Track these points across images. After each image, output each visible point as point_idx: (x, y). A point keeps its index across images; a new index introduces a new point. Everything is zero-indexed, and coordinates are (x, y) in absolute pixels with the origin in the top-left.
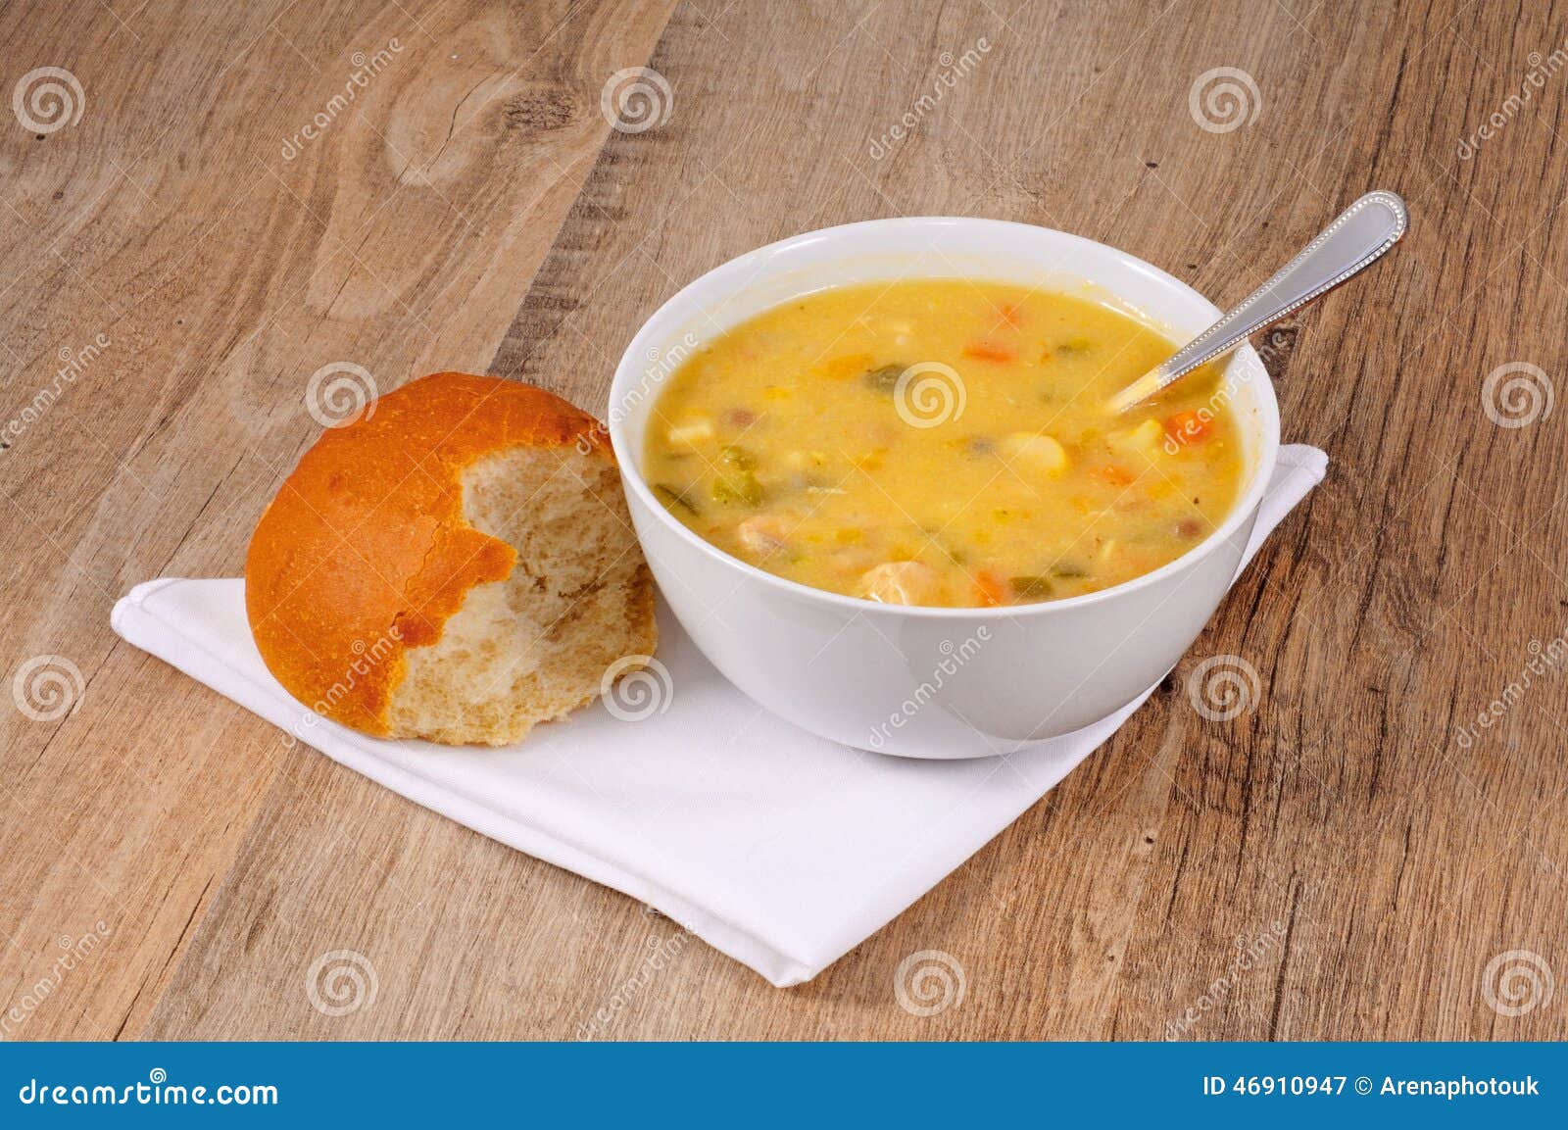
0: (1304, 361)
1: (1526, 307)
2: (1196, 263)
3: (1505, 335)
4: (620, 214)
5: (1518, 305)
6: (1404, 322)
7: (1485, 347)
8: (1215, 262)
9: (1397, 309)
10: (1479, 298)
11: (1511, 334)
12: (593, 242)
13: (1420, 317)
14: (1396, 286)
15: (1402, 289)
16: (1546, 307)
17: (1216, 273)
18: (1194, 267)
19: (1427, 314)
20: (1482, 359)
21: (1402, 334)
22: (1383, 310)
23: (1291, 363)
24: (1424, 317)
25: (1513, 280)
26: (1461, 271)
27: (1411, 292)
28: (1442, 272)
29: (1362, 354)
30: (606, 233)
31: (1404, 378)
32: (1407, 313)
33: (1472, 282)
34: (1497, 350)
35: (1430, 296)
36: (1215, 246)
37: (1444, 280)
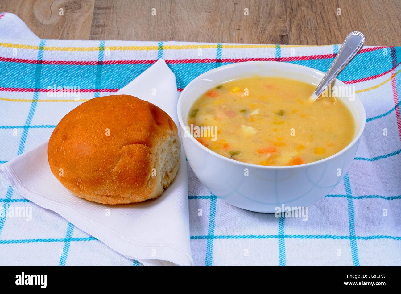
0: (293, 41)
1: (340, 24)
2: (256, 23)
3: (339, 31)
4: (104, 26)
5: (338, 25)
6: (313, 31)
7: (335, 34)
8: (261, 23)
9: (310, 28)
10: (329, 24)
11: (340, 31)
12: (100, 32)
13: (316, 29)
14: (307, 23)
15: (309, 24)
16: (345, 24)
17: (262, 25)
18: (256, 24)
19: (318, 28)
20: (335, 37)
21: (314, 33)
22: (307, 29)
23: (289, 41)
24: (317, 29)
25: (335, 20)
26: (321, 19)
27: (312, 24)
28: (317, 20)
29: (305, 38)
30: (103, 30)
31: (318, 42)
32: (313, 29)
33: (325, 20)
34: (338, 34)
35: (316, 25)
36: (259, 19)
37: (318, 21)
